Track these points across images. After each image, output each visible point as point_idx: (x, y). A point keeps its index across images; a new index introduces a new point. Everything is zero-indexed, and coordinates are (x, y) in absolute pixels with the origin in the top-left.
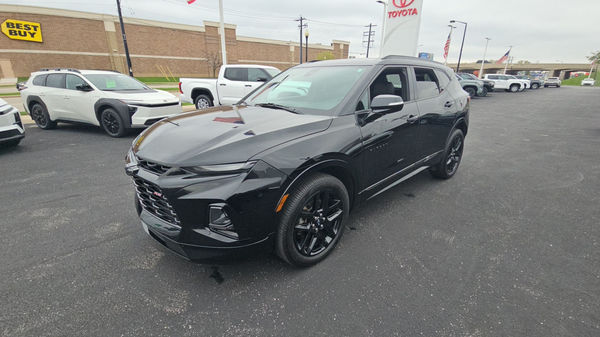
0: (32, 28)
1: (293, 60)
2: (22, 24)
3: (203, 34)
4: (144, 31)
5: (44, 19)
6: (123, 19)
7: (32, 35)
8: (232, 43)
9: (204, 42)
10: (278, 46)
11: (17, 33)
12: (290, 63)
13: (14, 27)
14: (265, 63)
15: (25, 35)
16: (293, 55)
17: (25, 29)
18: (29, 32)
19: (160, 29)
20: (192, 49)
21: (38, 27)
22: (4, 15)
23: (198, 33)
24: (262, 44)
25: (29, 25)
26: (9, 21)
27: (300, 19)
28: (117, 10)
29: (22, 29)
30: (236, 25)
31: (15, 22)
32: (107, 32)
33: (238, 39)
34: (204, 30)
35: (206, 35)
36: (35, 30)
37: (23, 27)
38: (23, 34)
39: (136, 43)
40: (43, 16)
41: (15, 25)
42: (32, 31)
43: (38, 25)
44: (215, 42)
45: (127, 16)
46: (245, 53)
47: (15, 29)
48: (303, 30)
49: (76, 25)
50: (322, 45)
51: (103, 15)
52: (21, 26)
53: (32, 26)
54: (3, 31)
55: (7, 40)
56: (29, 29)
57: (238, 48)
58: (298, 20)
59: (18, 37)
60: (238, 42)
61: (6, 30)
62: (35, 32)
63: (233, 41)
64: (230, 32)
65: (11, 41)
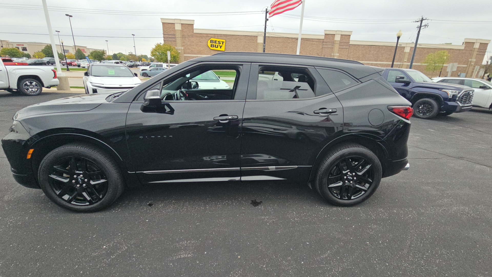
0: (221, 43)
1: (405, 61)
2: (217, 41)
3: (322, 41)
4: (280, 41)
5: (228, 37)
6: (266, 34)
7: (221, 47)
8: (344, 46)
9: (321, 47)
10: (391, 48)
11: (214, 46)
12: (402, 63)
13: (213, 43)
14: (373, 64)
15: (217, 47)
16: (407, 56)
17: (218, 44)
18: (219, 45)
19: (290, 39)
20: (310, 53)
21: (224, 42)
22: (209, 35)
23: (318, 41)
24: (374, 47)
25: (220, 41)
26: (212, 39)
27: (421, 20)
28: (264, 28)
29: (217, 43)
30: (352, 32)
31: (214, 39)
32: (258, 43)
33: (351, 43)
34: (323, 38)
35: (324, 41)
36: (223, 44)
37: (218, 43)
38: (216, 46)
39: (273, 50)
40: (228, 36)
41: (214, 42)
42: (221, 45)
43: (224, 41)
44: (330, 47)
45: (269, 32)
46: (355, 55)
47: (214, 44)
48: (421, 30)
49: (243, 40)
50: (452, 44)
51: (258, 32)
52: (217, 42)
53: (222, 42)
54: (208, 45)
55: (209, 50)
56: (220, 43)
57: (350, 51)
58: (418, 22)
59: (214, 48)
60: (351, 46)
61: (209, 44)
62: (222, 45)
63: (347, 45)
64: (346, 37)
65: (211, 51)
